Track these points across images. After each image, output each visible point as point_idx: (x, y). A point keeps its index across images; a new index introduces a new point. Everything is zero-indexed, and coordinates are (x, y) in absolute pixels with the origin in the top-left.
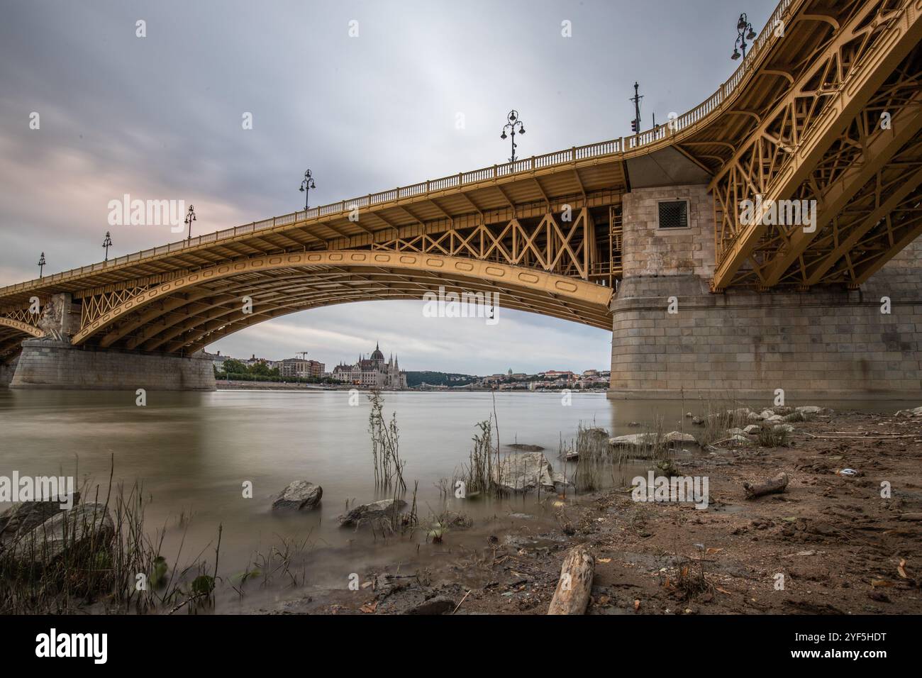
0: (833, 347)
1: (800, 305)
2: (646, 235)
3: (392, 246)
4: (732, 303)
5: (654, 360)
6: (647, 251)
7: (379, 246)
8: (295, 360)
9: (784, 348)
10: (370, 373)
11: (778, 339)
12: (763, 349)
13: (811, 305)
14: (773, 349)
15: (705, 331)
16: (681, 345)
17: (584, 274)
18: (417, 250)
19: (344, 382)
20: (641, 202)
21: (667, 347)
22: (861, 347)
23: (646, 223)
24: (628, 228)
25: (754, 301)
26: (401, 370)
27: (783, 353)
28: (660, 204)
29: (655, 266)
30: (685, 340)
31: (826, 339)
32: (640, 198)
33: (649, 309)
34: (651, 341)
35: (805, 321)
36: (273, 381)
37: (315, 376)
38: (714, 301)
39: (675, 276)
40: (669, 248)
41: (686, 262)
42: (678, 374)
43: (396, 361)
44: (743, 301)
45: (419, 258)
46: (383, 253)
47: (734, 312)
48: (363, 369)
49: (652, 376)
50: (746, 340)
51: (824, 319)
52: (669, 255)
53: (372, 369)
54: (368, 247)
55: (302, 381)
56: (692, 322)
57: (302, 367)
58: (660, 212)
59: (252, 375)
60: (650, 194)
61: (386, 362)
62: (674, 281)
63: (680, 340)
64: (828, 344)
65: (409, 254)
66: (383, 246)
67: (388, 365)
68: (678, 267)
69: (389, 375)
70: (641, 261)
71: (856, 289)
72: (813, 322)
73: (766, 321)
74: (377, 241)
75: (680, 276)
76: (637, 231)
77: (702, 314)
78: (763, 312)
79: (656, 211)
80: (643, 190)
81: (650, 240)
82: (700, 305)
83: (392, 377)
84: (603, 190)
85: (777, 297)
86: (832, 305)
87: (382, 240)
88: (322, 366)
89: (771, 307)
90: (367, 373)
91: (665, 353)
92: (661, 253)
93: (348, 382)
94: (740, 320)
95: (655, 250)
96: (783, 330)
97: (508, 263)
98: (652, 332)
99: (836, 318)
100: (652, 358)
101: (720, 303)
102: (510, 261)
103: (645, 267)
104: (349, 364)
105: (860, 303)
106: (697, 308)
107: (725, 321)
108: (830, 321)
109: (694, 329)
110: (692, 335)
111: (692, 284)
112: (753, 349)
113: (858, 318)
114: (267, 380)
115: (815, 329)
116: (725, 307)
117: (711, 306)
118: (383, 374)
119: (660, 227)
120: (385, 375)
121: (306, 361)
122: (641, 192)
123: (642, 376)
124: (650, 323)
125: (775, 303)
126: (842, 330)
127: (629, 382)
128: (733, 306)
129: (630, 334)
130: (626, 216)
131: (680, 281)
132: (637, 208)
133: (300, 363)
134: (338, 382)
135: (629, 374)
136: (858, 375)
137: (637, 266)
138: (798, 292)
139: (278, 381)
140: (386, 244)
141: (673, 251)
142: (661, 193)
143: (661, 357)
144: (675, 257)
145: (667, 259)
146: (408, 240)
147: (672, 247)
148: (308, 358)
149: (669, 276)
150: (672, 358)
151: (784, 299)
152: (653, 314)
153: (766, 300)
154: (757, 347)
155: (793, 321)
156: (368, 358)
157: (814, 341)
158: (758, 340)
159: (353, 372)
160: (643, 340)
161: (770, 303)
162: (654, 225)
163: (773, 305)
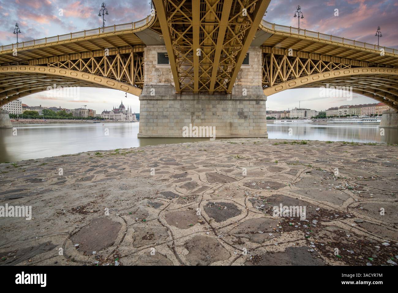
0: (220, 117)
1: (209, 100)
2: (152, 67)
3: (56, 65)
4: (183, 98)
5: (152, 122)
6: (153, 74)
7: (51, 65)
8: (81, 109)
9: (202, 117)
10: (118, 115)
11: (200, 113)
12: (194, 117)
13: (213, 100)
14: (198, 117)
15: (173, 109)
16: (163, 116)
17: (132, 83)
18: (66, 67)
19: (106, 119)
20: (151, 52)
21: (158, 116)
22: (230, 117)
23: (152, 61)
24: (145, 63)
25: (191, 97)
26: (133, 113)
27: (202, 119)
28: (159, 54)
29: (156, 81)
30: (165, 113)
31: (218, 114)
32: (150, 50)
33: (151, 100)
34: (151, 113)
35: (211, 106)
36: (69, 119)
37: (91, 116)
38: (176, 97)
39: (163, 86)
40: (161, 73)
41: (168, 80)
42: (162, 127)
43: (131, 109)
44: (187, 97)
45: (67, 71)
46: (52, 68)
47: (184, 102)
48: (115, 113)
49: (151, 128)
50: (188, 114)
51: (218, 105)
52: (161, 76)
53: (119, 112)
54: (46, 65)
55: (84, 119)
56: (168, 106)
57: (84, 112)
58: (158, 57)
59: (58, 117)
60: (155, 48)
61: (126, 109)
62: (162, 88)
63: (163, 113)
64: (218, 116)
65: (63, 69)
66: (52, 65)
67: (127, 111)
68: (165, 82)
69: (128, 115)
70: (150, 79)
71: (230, 94)
72: (214, 107)
73: (196, 106)
74: (50, 62)
75: (166, 85)
76: (149, 65)
77: (172, 102)
78: (195, 102)
79: (156, 56)
80: (151, 46)
81: (154, 69)
82: (171, 98)
83: (129, 116)
84: (139, 45)
85: (200, 96)
86: (221, 100)
87: (52, 62)
88: (94, 112)
89: (198, 100)
90: (117, 115)
91: (157, 119)
92: (158, 75)
93: (108, 118)
94: (187, 105)
95: (155, 74)
96: (202, 110)
97: (102, 76)
98: (152, 110)
99: (222, 105)
100: (151, 121)
101: (179, 98)
102: (104, 75)
103: (151, 81)
104: (108, 110)
105: (231, 100)
106: (170, 100)
107: (181, 105)
108: (220, 106)
109: (169, 109)
110: (167, 111)
111: (170, 89)
112: (191, 117)
113: (230, 106)
114: (65, 119)
115: (214, 110)
116: (181, 100)
117: (175, 99)
118: (124, 115)
119: (158, 64)
120: (126, 115)
121: (86, 109)
122: (151, 47)
123: (147, 128)
124: (151, 106)
125: (200, 98)
126: (224, 110)
127: (143, 131)
128: (184, 99)
129: (144, 111)
130: (145, 58)
131: (165, 88)
132: (149, 54)
133: (83, 110)
134: (103, 119)
135: (143, 127)
136: (228, 128)
137: (149, 80)
138: (209, 94)
139: (71, 119)
140: (54, 64)
141: (163, 74)
142: (159, 48)
143: (155, 120)
144: (164, 77)
145: (160, 78)
146: (63, 62)
147: (163, 73)
148: (87, 108)
149: (161, 85)
150: (160, 121)
151: (203, 97)
152: (153, 102)
153: (196, 97)
154: (192, 117)
155: (207, 106)
156: (118, 107)
157: (214, 114)
158: (193, 114)
159: (110, 114)
160: (148, 113)
161: (197, 98)
162: (156, 63)
163: (198, 99)
